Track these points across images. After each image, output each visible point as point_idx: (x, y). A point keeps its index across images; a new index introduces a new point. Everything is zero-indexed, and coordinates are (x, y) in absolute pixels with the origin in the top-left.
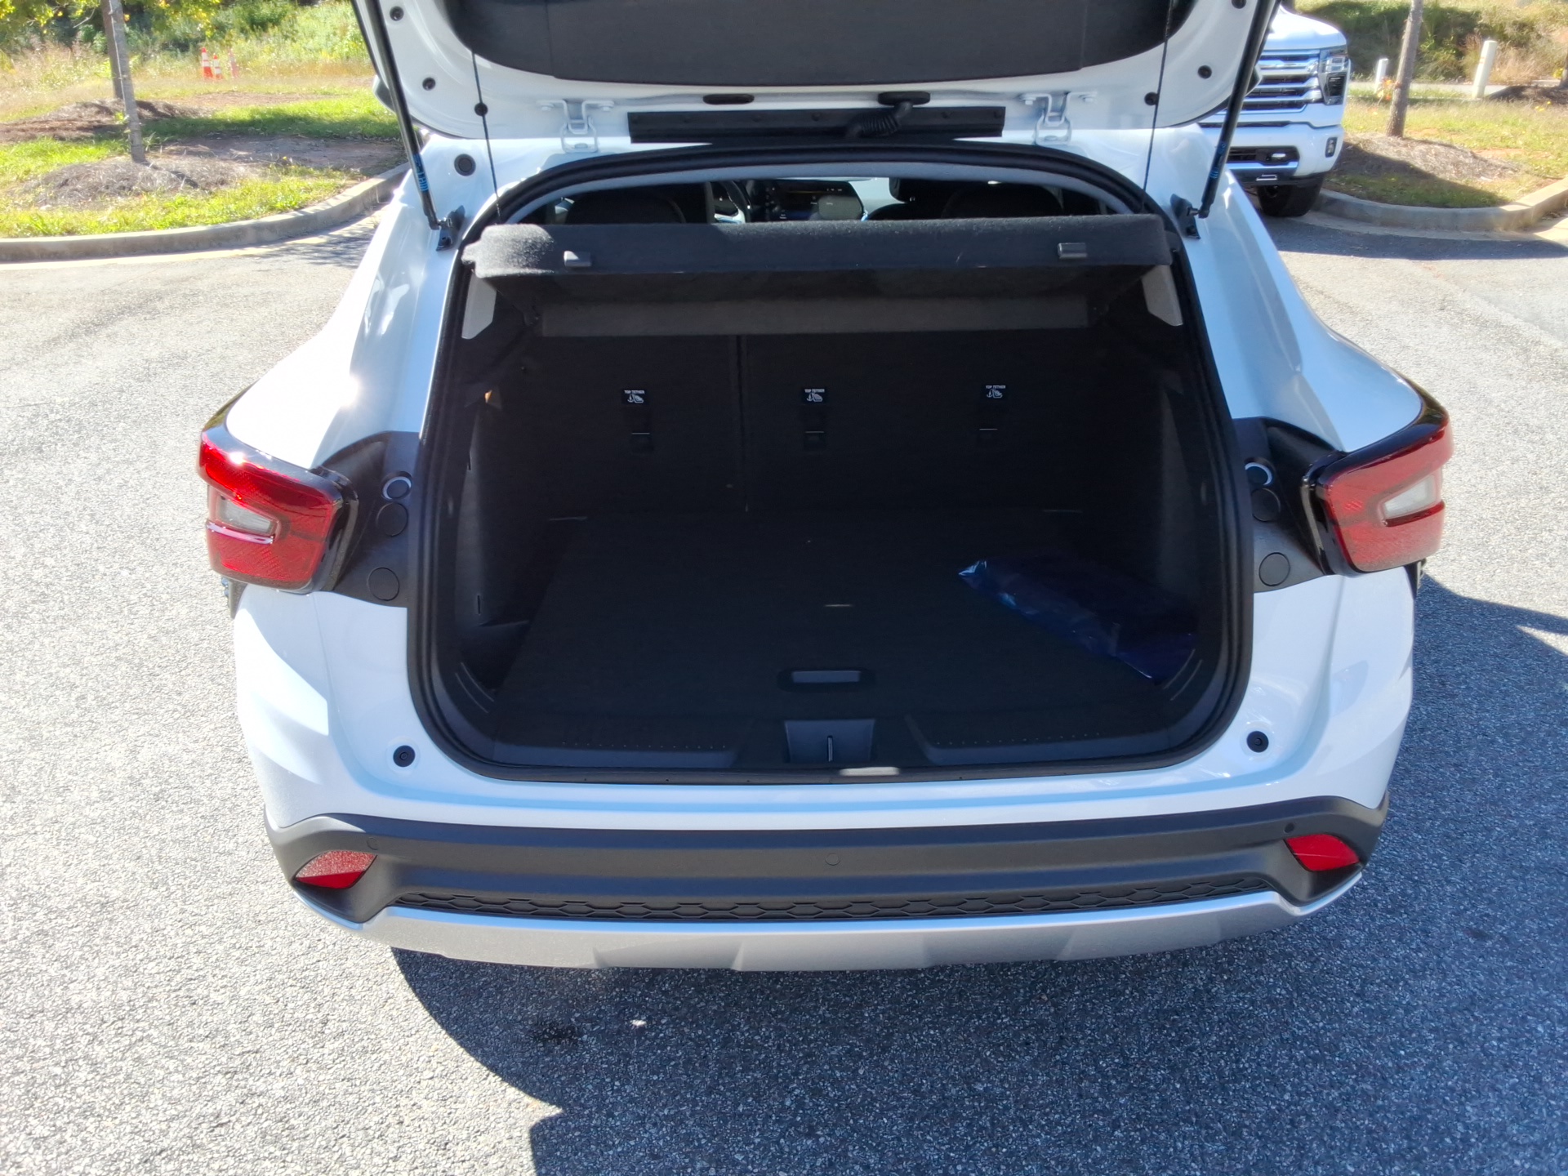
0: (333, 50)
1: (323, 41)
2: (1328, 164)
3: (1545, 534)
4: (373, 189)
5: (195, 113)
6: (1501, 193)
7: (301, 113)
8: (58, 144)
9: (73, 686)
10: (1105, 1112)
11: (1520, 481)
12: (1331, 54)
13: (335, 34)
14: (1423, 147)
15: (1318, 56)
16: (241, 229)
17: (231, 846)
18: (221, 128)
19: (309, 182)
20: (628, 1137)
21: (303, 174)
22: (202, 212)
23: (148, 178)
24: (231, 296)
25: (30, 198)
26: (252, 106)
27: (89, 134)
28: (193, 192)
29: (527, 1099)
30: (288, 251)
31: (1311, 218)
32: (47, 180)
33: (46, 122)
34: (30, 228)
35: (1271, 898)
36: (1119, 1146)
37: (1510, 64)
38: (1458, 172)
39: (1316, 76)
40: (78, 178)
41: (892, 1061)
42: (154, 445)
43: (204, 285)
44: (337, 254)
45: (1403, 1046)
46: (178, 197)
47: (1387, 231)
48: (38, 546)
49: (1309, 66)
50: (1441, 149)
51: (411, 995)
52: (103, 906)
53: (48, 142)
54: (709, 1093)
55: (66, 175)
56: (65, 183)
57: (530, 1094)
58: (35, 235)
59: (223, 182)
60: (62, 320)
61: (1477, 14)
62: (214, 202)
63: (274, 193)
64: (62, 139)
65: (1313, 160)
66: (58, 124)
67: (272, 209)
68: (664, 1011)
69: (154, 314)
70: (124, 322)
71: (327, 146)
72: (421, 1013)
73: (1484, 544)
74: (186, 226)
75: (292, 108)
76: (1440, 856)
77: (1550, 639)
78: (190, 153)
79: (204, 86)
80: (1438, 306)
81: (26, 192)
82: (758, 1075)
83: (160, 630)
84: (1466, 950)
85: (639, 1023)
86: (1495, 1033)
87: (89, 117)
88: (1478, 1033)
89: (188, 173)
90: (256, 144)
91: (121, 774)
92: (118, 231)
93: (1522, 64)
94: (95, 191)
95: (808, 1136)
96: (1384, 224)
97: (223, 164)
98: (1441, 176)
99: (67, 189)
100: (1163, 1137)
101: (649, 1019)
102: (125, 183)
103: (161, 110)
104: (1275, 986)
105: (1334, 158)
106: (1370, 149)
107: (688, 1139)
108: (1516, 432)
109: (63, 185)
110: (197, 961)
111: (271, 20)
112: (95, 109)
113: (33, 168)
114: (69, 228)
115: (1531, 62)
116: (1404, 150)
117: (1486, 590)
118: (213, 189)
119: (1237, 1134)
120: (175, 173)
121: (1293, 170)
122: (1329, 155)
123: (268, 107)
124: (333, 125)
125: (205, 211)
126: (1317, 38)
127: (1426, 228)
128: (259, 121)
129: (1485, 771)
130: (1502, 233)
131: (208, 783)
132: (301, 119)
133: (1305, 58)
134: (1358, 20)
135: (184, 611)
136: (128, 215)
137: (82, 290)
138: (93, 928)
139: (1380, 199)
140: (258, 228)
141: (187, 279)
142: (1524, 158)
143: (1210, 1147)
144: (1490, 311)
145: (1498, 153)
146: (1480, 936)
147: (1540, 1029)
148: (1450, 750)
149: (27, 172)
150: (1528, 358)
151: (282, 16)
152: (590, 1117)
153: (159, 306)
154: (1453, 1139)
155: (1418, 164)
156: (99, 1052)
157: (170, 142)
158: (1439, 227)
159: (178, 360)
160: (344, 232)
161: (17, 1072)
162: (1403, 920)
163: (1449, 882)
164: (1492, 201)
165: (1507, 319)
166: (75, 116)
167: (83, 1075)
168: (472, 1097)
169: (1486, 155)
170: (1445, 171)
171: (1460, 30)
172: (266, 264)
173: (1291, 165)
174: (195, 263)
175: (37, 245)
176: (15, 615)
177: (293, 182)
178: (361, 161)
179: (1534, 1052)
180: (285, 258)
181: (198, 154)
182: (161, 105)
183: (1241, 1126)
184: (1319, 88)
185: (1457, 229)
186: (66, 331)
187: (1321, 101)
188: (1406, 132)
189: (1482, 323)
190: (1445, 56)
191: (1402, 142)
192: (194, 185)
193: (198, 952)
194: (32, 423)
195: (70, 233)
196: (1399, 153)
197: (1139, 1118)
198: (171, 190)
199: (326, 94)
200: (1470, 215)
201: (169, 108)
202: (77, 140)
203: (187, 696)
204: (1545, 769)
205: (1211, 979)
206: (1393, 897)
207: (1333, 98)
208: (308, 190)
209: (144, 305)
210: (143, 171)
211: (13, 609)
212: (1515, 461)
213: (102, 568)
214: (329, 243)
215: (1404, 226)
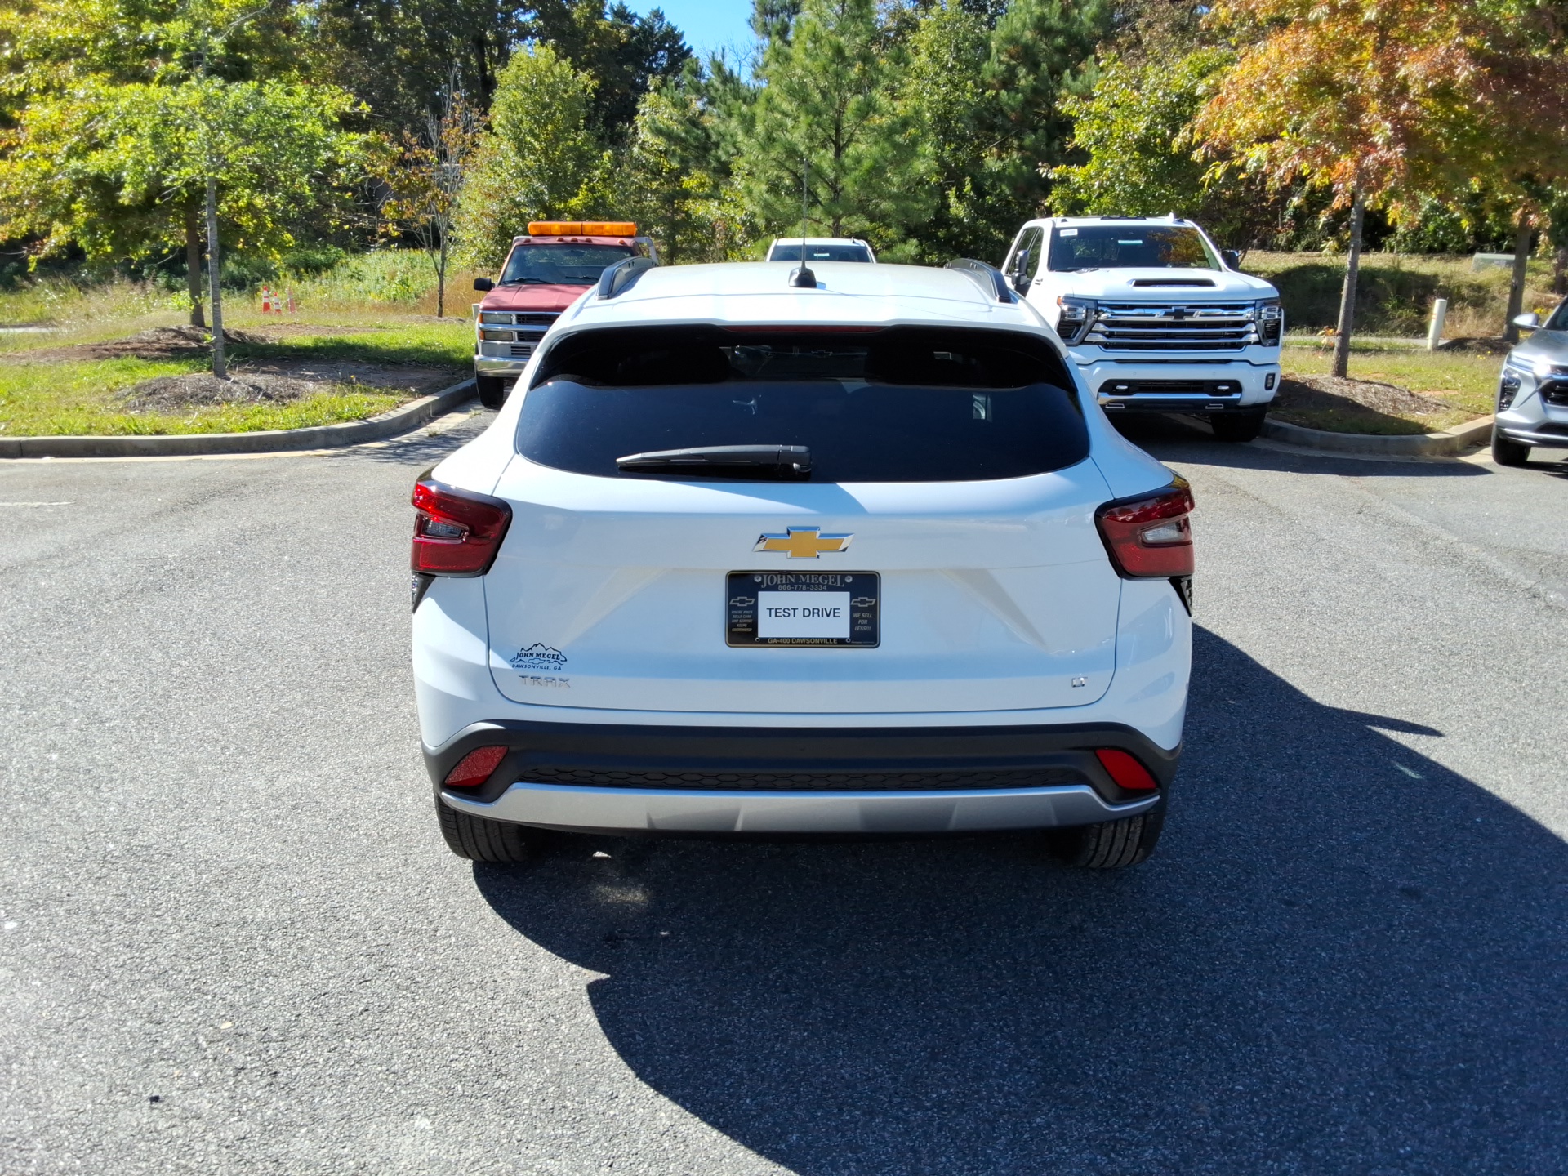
0: (381, 292)
1: (373, 284)
2: (1269, 395)
3: (1407, 669)
4: (428, 405)
5: (263, 339)
6: (1430, 424)
7: (361, 343)
8: (141, 362)
9: (217, 741)
10: (996, 987)
11: (1396, 633)
12: (1265, 305)
13: (384, 278)
14: (1364, 386)
15: (1254, 305)
16: (312, 433)
17: (355, 835)
18: (288, 353)
19: (371, 398)
20: (656, 990)
21: (367, 391)
22: (276, 419)
23: (229, 390)
24: (308, 485)
25: (121, 404)
26: (315, 336)
27: (169, 354)
28: (268, 403)
29: (585, 971)
30: (354, 452)
31: (1259, 443)
32: (137, 389)
33: (128, 343)
34: (123, 429)
35: (1085, 790)
36: (1004, 1005)
37: (1468, 321)
38: (1395, 408)
39: (1254, 322)
40: (165, 388)
41: (847, 957)
42: (258, 589)
43: (283, 476)
44: (399, 456)
45: (1218, 960)
46: (256, 407)
47: (1323, 454)
48: (172, 653)
49: (1247, 314)
50: (1381, 388)
51: (498, 917)
52: (262, 867)
53: (132, 361)
54: (715, 969)
55: (155, 386)
56: (154, 392)
57: (587, 968)
58: (127, 434)
59: (295, 396)
60: (161, 500)
61: (1436, 276)
62: (286, 412)
63: (342, 405)
64: (145, 358)
65: (1254, 391)
66: (139, 345)
67: (340, 418)
68: (683, 929)
69: (242, 496)
70: (217, 502)
71: (385, 370)
72: (506, 926)
73: (1355, 675)
74: (263, 430)
75: (352, 338)
76: (1271, 860)
77: (1393, 735)
78: (264, 372)
79: (267, 318)
80: (1357, 510)
81: (117, 399)
82: (750, 962)
83: (281, 708)
84: (1278, 911)
85: (663, 933)
86: (1289, 955)
87: (166, 340)
88: (1277, 954)
89: (264, 387)
90: (321, 366)
91: (263, 793)
92: (203, 432)
93: (1480, 322)
94: (180, 400)
95: (785, 992)
96: (1322, 448)
97: (293, 381)
98: (1381, 411)
99: (156, 397)
100: (1036, 1000)
101: (672, 932)
102: (207, 394)
103: (233, 336)
104: (1130, 925)
105: (1274, 391)
106: (1316, 387)
107: (700, 992)
108: (1401, 600)
109: (152, 393)
110: (337, 898)
111: (325, 265)
112: (173, 334)
113: (121, 380)
114: (158, 429)
115: (1488, 320)
116: (1346, 389)
117: (1348, 703)
118: (287, 401)
119: (1090, 1000)
120: (253, 386)
121: (1238, 400)
122: (1268, 388)
123: (329, 337)
124: (389, 353)
125: (280, 419)
126: (1252, 290)
127: (1359, 452)
128: (322, 348)
129: (1318, 813)
130: (1428, 457)
131: (332, 800)
132: (360, 347)
133: (1243, 307)
134: (1326, 282)
135: (299, 697)
136: (212, 420)
137: (173, 478)
138: (257, 881)
139: (1319, 428)
140: (329, 433)
141: (267, 472)
142: (1461, 397)
143: (1069, 1006)
144: (1399, 514)
145: (1438, 393)
146: (1290, 903)
147: (1323, 954)
148: (1294, 800)
149: (116, 383)
150: (1425, 549)
151: (335, 261)
152: (630, 980)
153: (245, 491)
154: (1245, 1008)
155: (1360, 400)
156: (273, 944)
157: (245, 362)
158: (1371, 451)
159: (270, 530)
160: (404, 439)
161: (212, 954)
162: (1234, 893)
163: (1273, 874)
164: (1421, 430)
165: (1415, 520)
166: (154, 338)
167: (261, 956)
168: (546, 969)
169: (1425, 395)
170: (1384, 406)
171: (1420, 292)
172: (335, 462)
173: (1236, 396)
174: (272, 460)
175: (130, 441)
176: (163, 696)
177: (358, 397)
178: (417, 383)
179: (1316, 966)
180: (351, 458)
181: (269, 373)
182: (232, 332)
183: (1092, 996)
184: (1256, 332)
185: (1386, 453)
186: (166, 507)
187: (1258, 343)
188: (1350, 374)
189: (1391, 523)
190: (1408, 313)
191: (1345, 382)
192: (269, 397)
193: (338, 894)
194: (149, 570)
195: (158, 433)
196: (1342, 391)
197: (1020, 990)
198: (250, 400)
199: (380, 327)
200: (1399, 440)
201: (240, 334)
202: (156, 359)
203: (308, 749)
204: (1366, 813)
205: (1084, 921)
206: (1229, 881)
207: (1270, 341)
208: (370, 404)
209: (232, 490)
210: (223, 385)
211: (160, 692)
212: (1395, 619)
213: (228, 669)
214: (390, 447)
215: (1340, 450)
